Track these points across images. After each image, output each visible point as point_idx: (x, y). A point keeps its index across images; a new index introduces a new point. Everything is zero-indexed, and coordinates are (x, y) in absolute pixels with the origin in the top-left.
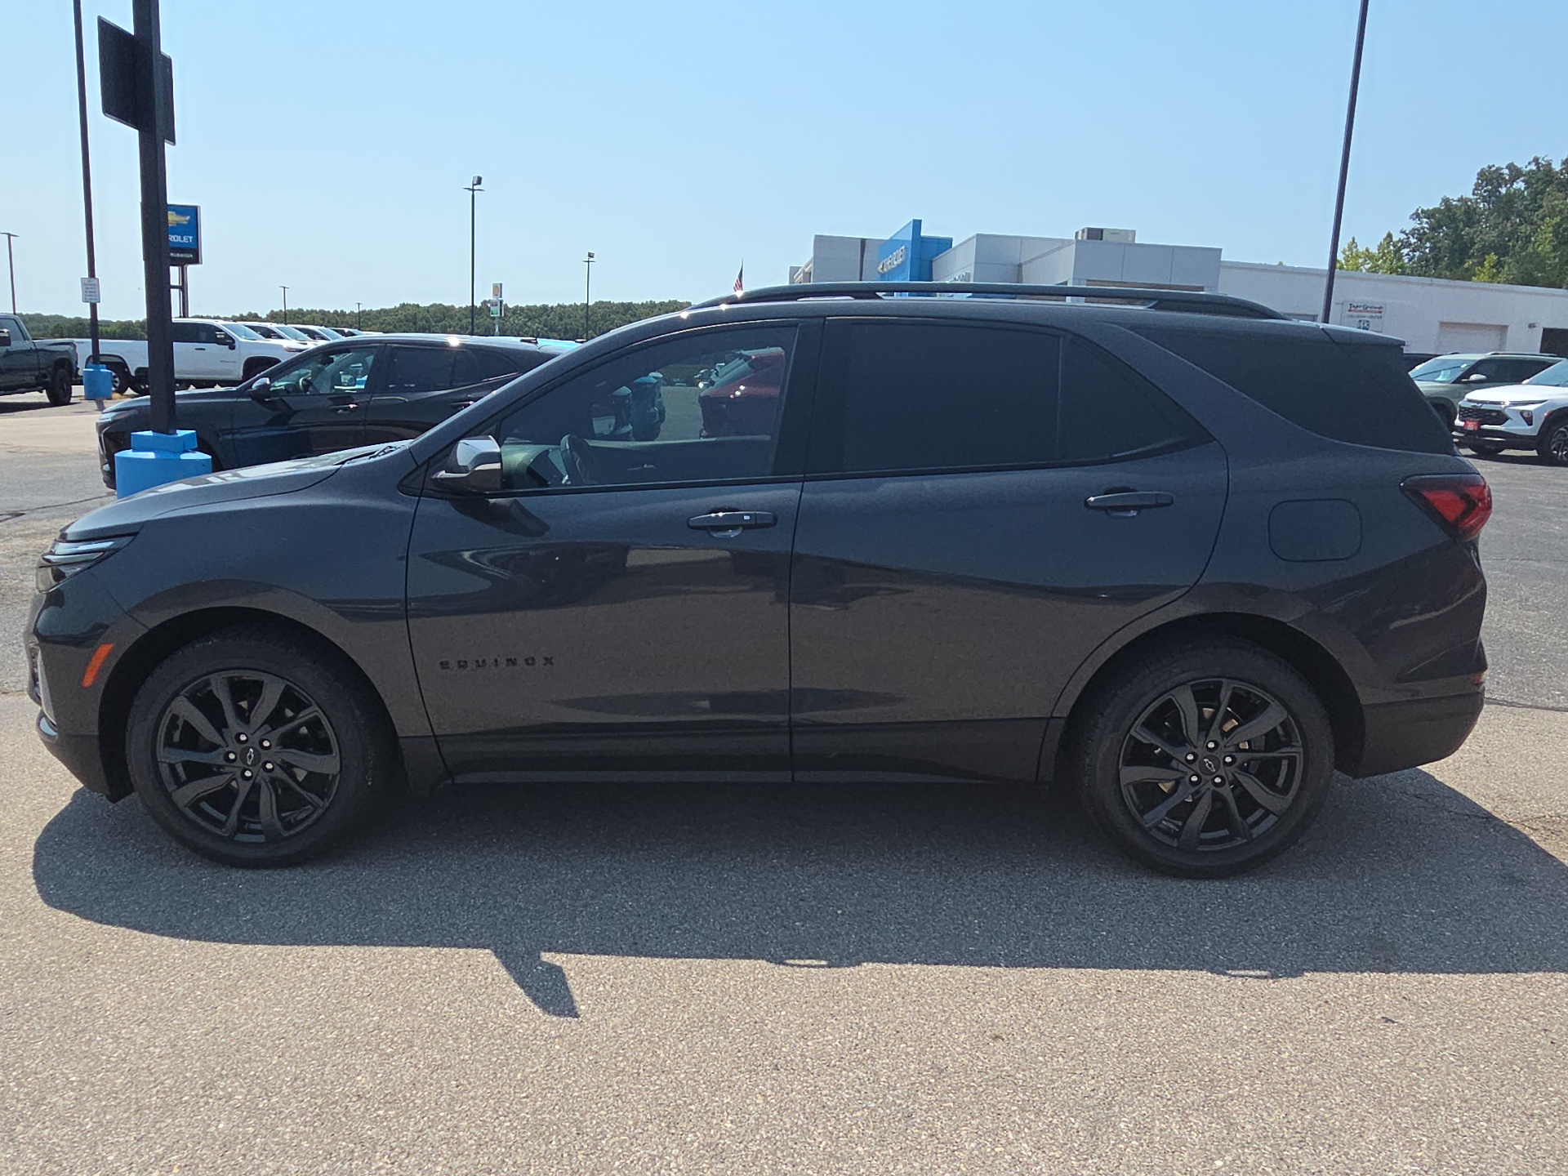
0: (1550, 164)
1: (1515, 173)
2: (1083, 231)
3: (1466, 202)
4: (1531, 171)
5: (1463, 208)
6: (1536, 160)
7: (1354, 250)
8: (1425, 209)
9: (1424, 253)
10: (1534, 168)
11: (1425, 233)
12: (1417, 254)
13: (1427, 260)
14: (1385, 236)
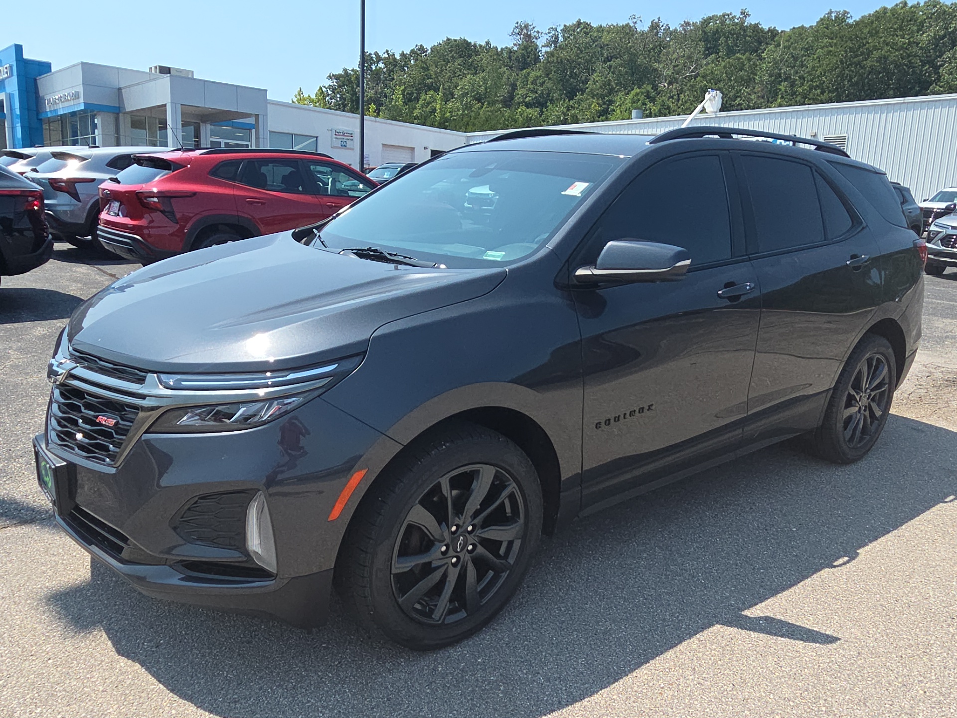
0: (394, 55)
1: (379, 58)
2: (156, 67)
3: (356, 73)
4: (385, 57)
5: (355, 76)
6: (387, 51)
7: (302, 95)
8: (334, 74)
9: (337, 101)
10: (387, 56)
11: (336, 89)
12: (333, 101)
13: (339, 105)
14: (319, 88)
